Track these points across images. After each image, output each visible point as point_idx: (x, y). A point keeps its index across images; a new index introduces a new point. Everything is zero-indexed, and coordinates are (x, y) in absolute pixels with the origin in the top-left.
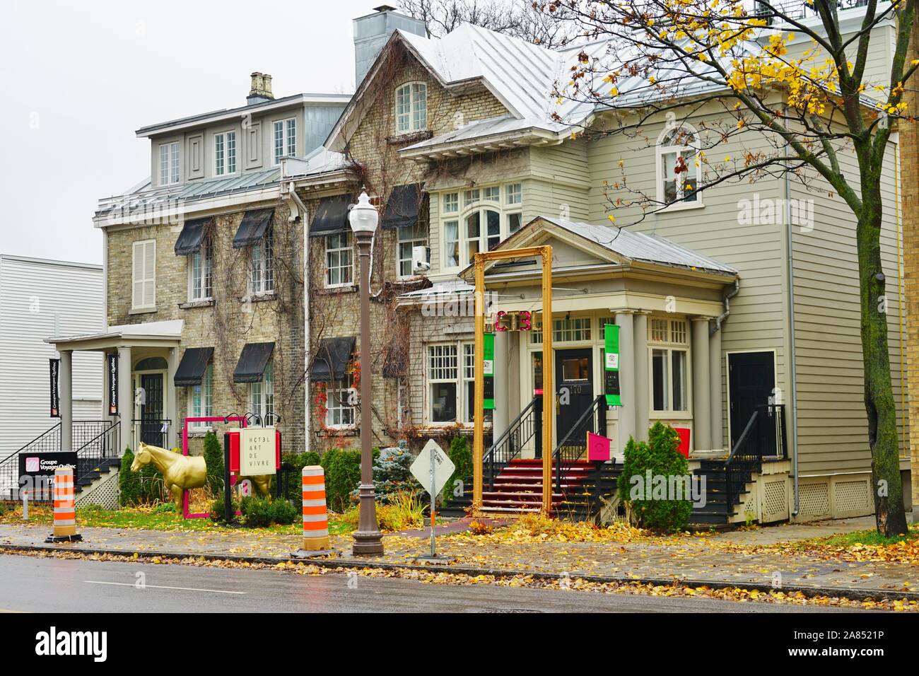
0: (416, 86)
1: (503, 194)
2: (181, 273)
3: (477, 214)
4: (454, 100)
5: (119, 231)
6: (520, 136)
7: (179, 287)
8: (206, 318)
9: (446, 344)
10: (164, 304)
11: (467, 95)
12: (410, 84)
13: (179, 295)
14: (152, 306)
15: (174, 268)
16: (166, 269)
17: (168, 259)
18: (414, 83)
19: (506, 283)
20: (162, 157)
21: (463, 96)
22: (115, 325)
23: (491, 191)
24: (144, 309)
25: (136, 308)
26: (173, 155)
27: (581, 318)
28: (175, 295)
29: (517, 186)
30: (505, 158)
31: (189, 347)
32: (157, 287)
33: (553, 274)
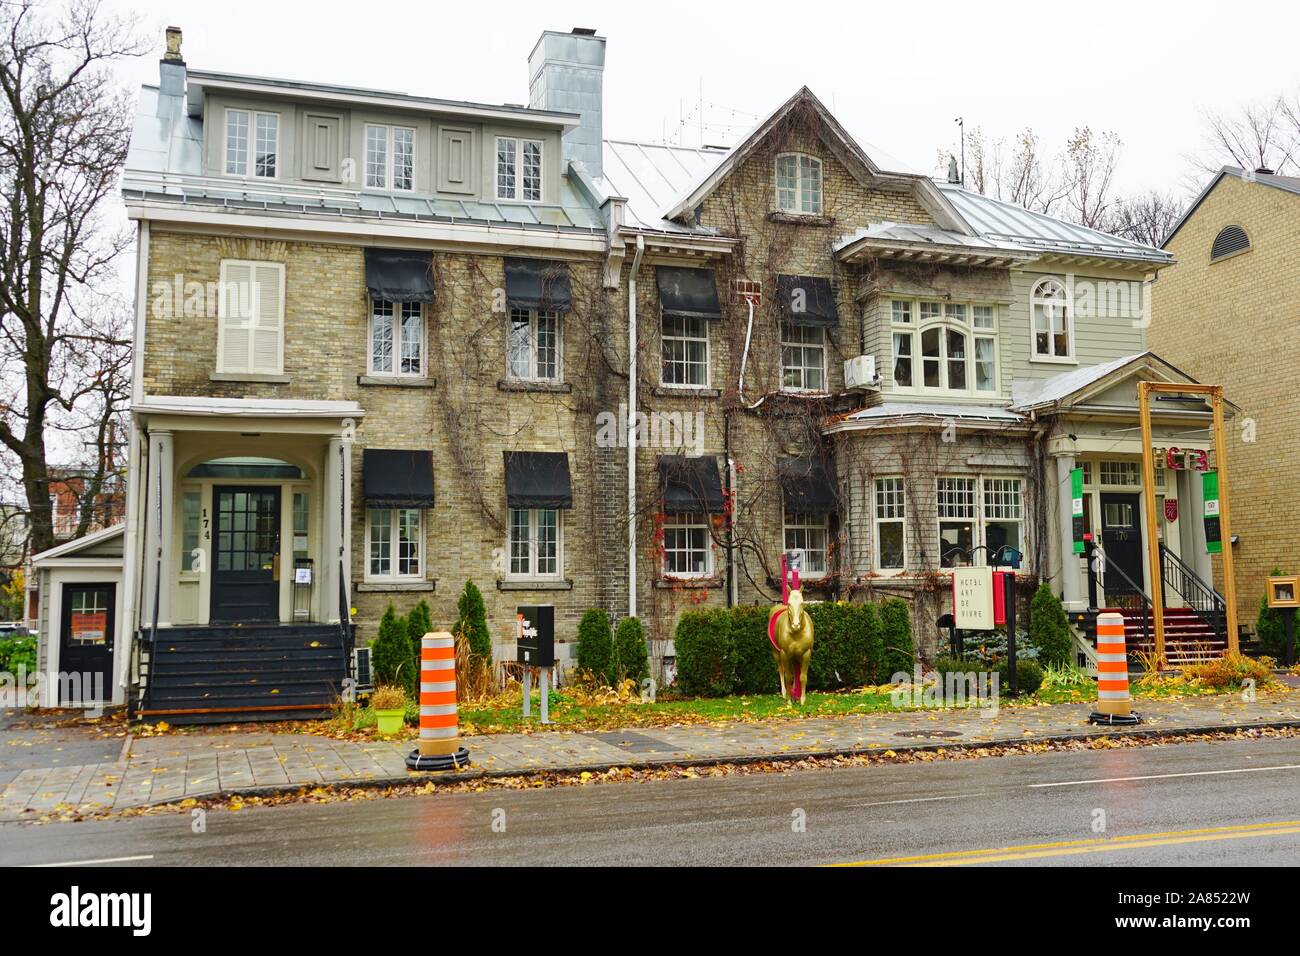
0: (805, 161)
1: (970, 314)
2: (353, 327)
3: (936, 331)
4: (862, 191)
5: (184, 234)
6: (1026, 257)
7: (345, 348)
8: (413, 406)
9: (961, 477)
10: (306, 372)
11: (881, 191)
12: (799, 156)
13: (345, 361)
14: (276, 371)
15: (335, 318)
16: (314, 317)
17: (317, 301)
18: (804, 155)
19: (1091, 416)
20: (232, 131)
21: (875, 189)
22: (165, 394)
23: (956, 309)
24: (254, 375)
25: (223, 369)
26: (261, 133)
27: (1126, 462)
28: (336, 360)
29: (988, 310)
30: (980, 275)
31: (368, 447)
32: (287, 342)
33: (1152, 413)
